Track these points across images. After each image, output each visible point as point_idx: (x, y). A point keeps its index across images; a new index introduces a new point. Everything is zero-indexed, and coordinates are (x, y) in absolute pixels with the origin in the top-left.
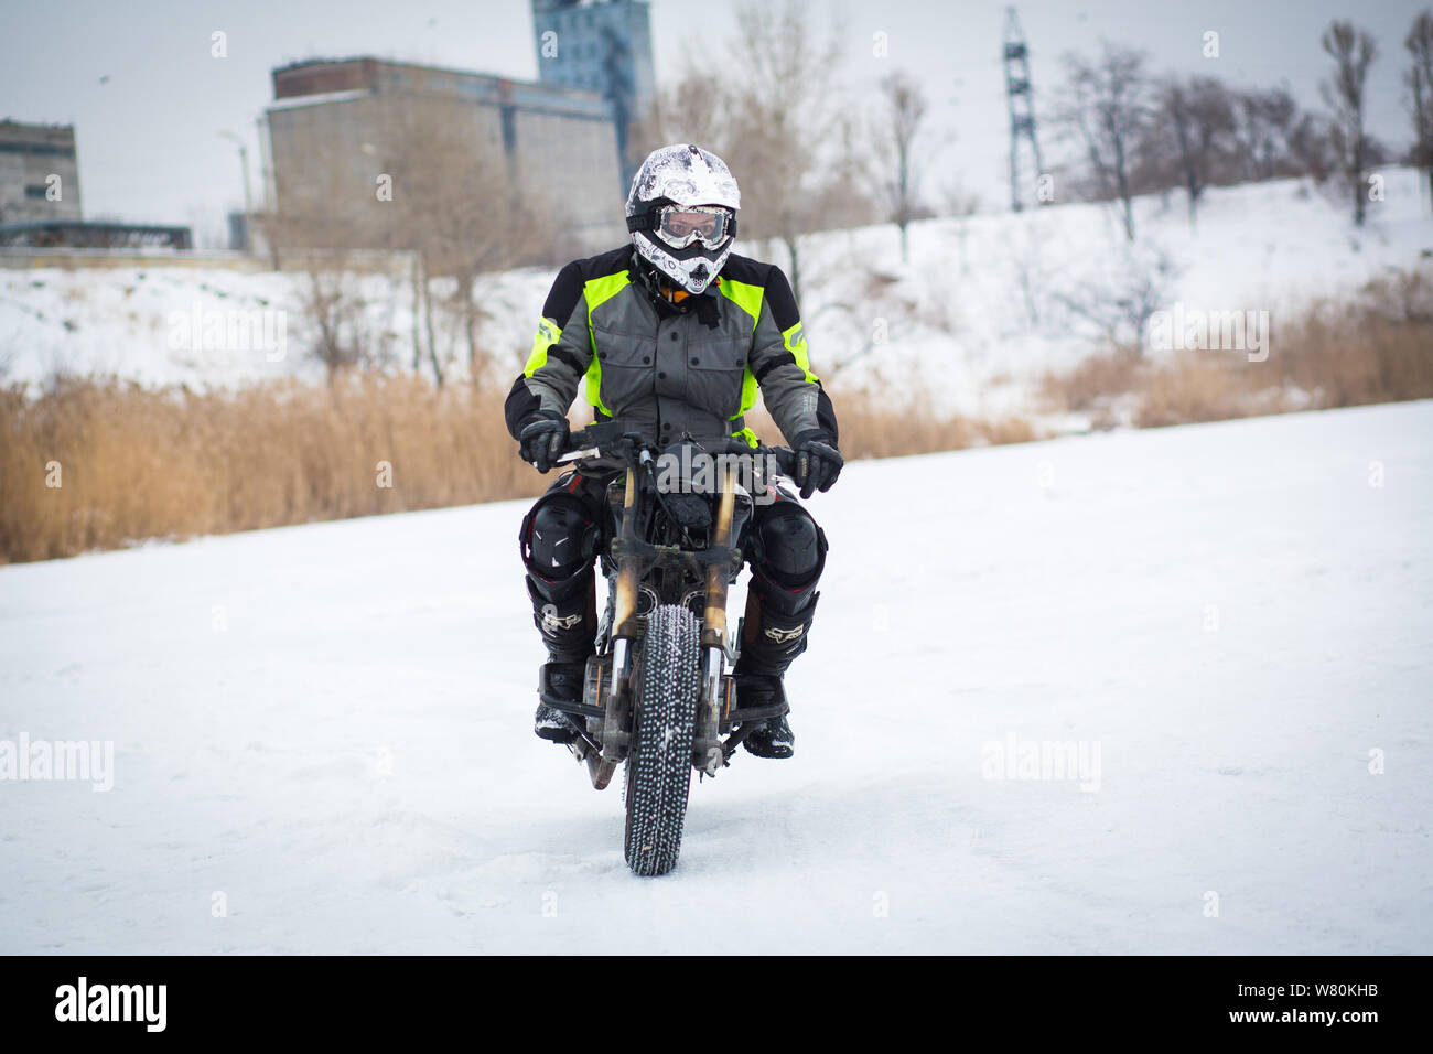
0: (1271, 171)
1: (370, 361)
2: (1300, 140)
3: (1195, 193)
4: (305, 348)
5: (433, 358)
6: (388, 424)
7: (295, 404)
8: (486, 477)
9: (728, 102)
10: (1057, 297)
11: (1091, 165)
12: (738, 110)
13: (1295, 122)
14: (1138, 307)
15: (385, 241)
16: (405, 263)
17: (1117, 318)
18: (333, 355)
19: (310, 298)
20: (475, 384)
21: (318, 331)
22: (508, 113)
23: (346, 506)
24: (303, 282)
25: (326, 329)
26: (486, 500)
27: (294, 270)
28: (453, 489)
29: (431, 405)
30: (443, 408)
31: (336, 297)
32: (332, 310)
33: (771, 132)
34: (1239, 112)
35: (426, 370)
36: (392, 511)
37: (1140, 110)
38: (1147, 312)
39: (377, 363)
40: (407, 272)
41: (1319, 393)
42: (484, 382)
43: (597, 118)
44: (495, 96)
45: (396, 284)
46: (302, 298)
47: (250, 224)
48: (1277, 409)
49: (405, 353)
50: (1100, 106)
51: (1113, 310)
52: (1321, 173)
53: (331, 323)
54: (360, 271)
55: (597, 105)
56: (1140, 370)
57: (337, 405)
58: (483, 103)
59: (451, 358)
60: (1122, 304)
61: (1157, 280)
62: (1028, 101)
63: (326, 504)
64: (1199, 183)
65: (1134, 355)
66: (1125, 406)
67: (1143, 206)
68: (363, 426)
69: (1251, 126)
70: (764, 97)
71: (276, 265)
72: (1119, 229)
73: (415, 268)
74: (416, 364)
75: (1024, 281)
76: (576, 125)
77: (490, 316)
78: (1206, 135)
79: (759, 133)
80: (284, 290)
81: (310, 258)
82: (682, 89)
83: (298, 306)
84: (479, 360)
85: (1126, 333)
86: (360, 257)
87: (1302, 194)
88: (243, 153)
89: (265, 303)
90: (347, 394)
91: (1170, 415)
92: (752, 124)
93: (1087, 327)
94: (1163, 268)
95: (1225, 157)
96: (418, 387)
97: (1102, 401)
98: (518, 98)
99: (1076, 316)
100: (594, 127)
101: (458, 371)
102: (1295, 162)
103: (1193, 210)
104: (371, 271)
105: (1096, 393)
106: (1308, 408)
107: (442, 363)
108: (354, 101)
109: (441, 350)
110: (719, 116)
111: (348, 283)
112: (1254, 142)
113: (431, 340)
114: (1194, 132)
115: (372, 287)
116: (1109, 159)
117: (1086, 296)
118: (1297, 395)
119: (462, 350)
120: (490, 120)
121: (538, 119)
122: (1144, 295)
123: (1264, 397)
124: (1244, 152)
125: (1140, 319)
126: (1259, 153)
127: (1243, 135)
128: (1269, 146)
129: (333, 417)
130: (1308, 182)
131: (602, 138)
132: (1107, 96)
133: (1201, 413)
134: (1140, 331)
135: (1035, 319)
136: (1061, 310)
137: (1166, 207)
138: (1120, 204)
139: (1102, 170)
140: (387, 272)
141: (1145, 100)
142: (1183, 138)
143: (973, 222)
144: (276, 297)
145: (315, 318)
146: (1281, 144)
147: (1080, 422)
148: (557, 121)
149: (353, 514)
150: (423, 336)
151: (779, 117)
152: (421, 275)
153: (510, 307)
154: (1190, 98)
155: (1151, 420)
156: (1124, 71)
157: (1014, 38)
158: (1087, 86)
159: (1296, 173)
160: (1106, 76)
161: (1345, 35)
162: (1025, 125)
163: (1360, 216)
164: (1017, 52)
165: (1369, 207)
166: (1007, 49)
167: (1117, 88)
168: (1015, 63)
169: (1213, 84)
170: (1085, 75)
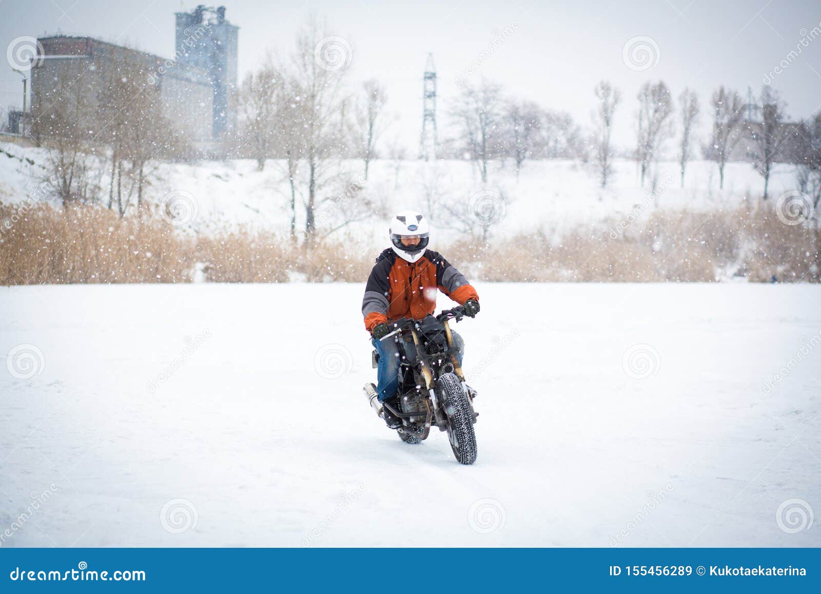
0: (555, 154)
1: (86, 200)
2: (570, 141)
3: (519, 162)
4: (52, 189)
5: (119, 202)
6: (95, 235)
10: (444, 206)
13: (571, 130)
17: (475, 222)
18: (66, 194)
19: (58, 163)
21: (61, 182)
24: (55, 154)
25: (65, 182)
29: (118, 227)
30: (124, 230)
31: (72, 164)
32: (69, 171)
34: (543, 120)
35: (115, 207)
43: (204, 84)
45: (104, 162)
46: (54, 163)
49: (105, 198)
50: (477, 110)
51: (473, 217)
52: (583, 158)
53: (68, 177)
54: (87, 152)
56: (485, 249)
59: (129, 204)
64: (521, 157)
65: (481, 241)
66: (476, 269)
67: (492, 164)
68: (82, 235)
69: (549, 129)
71: (38, 144)
72: (479, 176)
74: (110, 205)
75: (428, 197)
77: (150, 184)
78: (527, 130)
80: (44, 157)
81: (61, 143)
83: (52, 167)
85: (478, 230)
86: (85, 145)
87: (574, 167)
88: (25, 82)
89: (32, 163)
93: (458, 224)
95: (535, 143)
99: (454, 218)
101: (132, 211)
102: (570, 151)
103: (517, 169)
106: (570, 280)
107: (123, 207)
109: (123, 199)
112: (549, 137)
113: (119, 192)
115: (92, 161)
116: (479, 138)
117: (459, 208)
118: (566, 273)
119: (135, 200)
124: (544, 142)
126: (551, 144)
127: (544, 133)
128: (556, 141)
129: (67, 229)
130: (577, 162)
132: (480, 104)
133: (515, 277)
134: (485, 231)
136: (446, 214)
137: (503, 166)
138: (481, 162)
139: (475, 143)
141: (499, 109)
143: (402, 163)
144: (39, 161)
145: (59, 175)
146: (563, 140)
148: (183, 83)
150: (115, 190)
151: (313, 97)
153: (161, 180)
156: (490, 93)
157: (430, 69)
158: (471, 99)
159: (570, 157)
160: (481, 95)
161: (606, 89)
162: (429, 115)
163: (604, 183)
164: (431, 76)
165: (609, 180)
166: (426, 73)
167: (486, 101)
168: (429, 82)
169: (533, 106)
170: (471, 93)
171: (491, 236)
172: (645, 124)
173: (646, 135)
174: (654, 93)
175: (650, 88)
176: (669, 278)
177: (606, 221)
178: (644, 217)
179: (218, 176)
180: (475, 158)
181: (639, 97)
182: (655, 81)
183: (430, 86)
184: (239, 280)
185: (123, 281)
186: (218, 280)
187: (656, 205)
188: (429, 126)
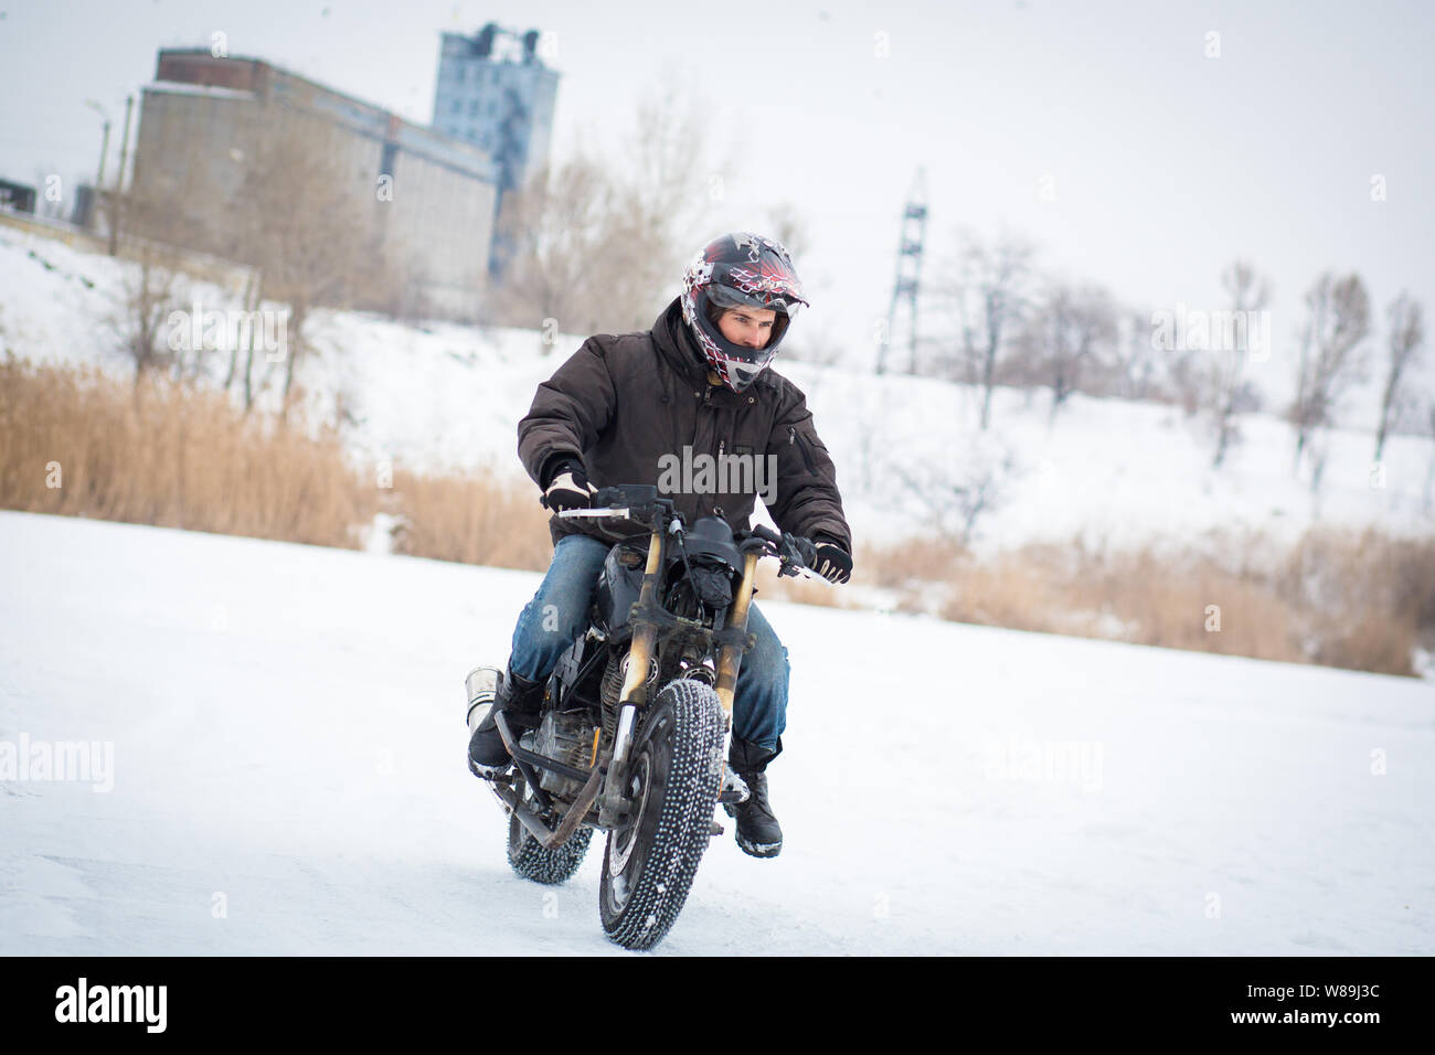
0: (1145, 392)
1: (181, 368)
2: (1180, 369)
3: (1060, 397)
4: (119, 341)
5: (247, 381)
6: (184, 437)
7: (95, 394)
8: (270, 512)
9: (610, 196)
10: (894, 469)
11: (960, 344)
12: (617, 206)
14: (973, 499)
15: (232, 252)
16: (241, 277)
17: (949, 505)
18: (145, 353)
19: (137, 291)
20: (283, 417)
21: (137, 327)
22: (390, 151)
23: (121, 508)
24: (133, 273)
25: (145, 326)
26: (265, 537)
27: (131, 258)
28: (234, 518)
29: (232, 429)
30: (246, 433)
31: (164, 296)
32: (156, 308)
33: (646, 234)
34: (1125, 326)
35: (237, 390)
36: (169, 525)
37: (1023, 302)
38: (981, 506)
39: (189, 372)
40: (241, 290)
41: (1134, 627)
42: (294, 418)
43: (480, 178)
44: (381, 130)
45: (228, 297)
46: (129, 289)
47: (99, 201)
48: (1089, 633)
49: (220, 370)
50: (983, 288)
51: (949, 496)
52: (1191, 406)
53: (151, 321)
54: (193, 275)
55: (483, 164)
56: (961, 562)
57: (137, 403)
58: (366, 134)
59: (265, 385)
60: (958, 491)
61: (998, 474)
62: (919, 265)
63: (101, 502)
64: (1067, 387)
65: (958, 546)
66: (936, 594)
67: (1004, 397)
68: (158, 433)
69: (1136, 343)
70: (646, 199)
71: (112, 249)
72: (974, 417)
73: (250, 285)
74: (228, 384)
75: (866, 446)
76: (456, 179)
77: (316, 353)
78: (1087, 340)
79: (634, 234)
80: (112, 277)
81: (146, 251)
82: (566, 172)
83: (122, 296)
84: (293, 393)
85: (954, 522)
86: (198, 263)
87: (1168, 423)
88: (107, 128)
89: (90, 285)
90: (150, 397)
91: (979, 615)
92: (629, 223)
93: (917, 506)
94: (1008, 465)
95: (1097, 368)
96: (223, 407)
97: (914, 583)
98: (404, 138)
99: (909, 493)
100: (475, 186)
101: (269, 402)
102: (1170, 388)
103: (1053, 413)
104: (205, 279)
105: (910, 574)
106: (1119, 639)
107: (255, 390)
108: (236, 102)
109: (256, 377)
110: (596, 207)
111: (178, 284)
112: (1134, 360)
113: (250, 363)
114: (1074, 338)
115: (202, 295)
116: (982, 343)
117: (924, 476)
118: (1111, 624)
119: (279, 380)
120: (371, 154)
121: (420, 163)
122: (982, 487)
123: (1079, 618)
124: (1121, 368)
125: (972, 512)
126: (1136, 373)
127: (1125, 350)
128: (1148, 368)
129: (131, 417)
130: (1177, 412)
131: (480, 200)
132: (993, 278)
133: (1009, 618)
134: (970, 522)
135: (868, 485)
136: (896, 482)
137: (1028, 405)
138: (981, 390)
139: (970, 352)
140: (220, 282)
141: (1031, 292)
142: (1060, 340)
143: (828, 374)
144: (103, 282)
145: (136, 313)
146: (1161, 373)
147: (887, 600)
148: (439, 171)
149: (126, 519)
150: (242, 359)
151: (655, 222)
152: (254, 294)
153: (339, 349)
154: (1076, 301)
155: (958, 615)
156: (1015, 258)
157: (918, 200)
158: (975, 265)
159: (1168, 401)
160: (996, 259)
161: (1244, 277)
162: (909, 288)
163: (1219, 459)
164: (918, 213)
165: (1231, 452)
166: (909, 208)
167: (1005, 273)
168: (914, 224)
169: (1102, 293)
170: (976, 253)
171: (980, 537)
172: (1315, 352)
173: (1312, 376)
174: (1338, 294)
175: (1332, 286)
176: (1319, 659)
177: (1213, 533)
178: (1289, 535)
179: (456, 357)
180: (969, 378)
181: (1309, 300)
182: (1342, 272)
183: (913, 231)
184: (458, 557)
185: (228, 531)
186: (415, 553)
187: (1316, 514)
188: (903, 309)
